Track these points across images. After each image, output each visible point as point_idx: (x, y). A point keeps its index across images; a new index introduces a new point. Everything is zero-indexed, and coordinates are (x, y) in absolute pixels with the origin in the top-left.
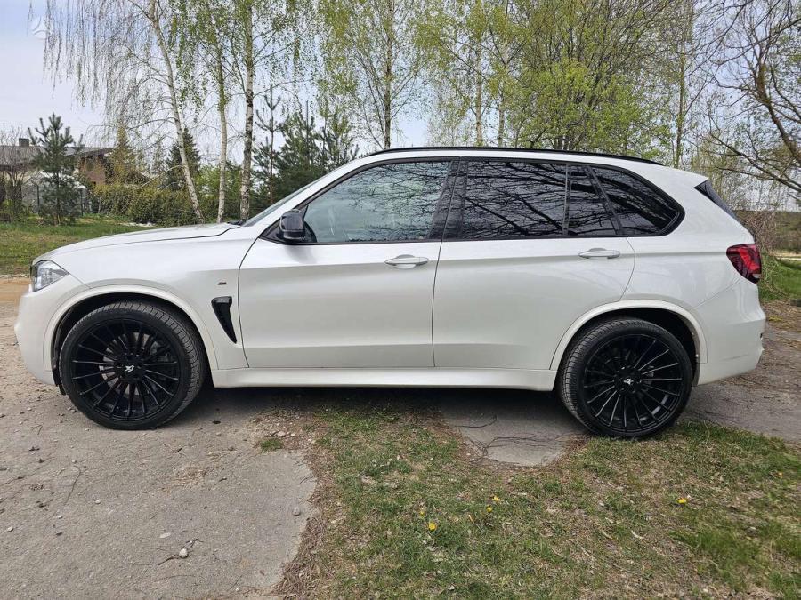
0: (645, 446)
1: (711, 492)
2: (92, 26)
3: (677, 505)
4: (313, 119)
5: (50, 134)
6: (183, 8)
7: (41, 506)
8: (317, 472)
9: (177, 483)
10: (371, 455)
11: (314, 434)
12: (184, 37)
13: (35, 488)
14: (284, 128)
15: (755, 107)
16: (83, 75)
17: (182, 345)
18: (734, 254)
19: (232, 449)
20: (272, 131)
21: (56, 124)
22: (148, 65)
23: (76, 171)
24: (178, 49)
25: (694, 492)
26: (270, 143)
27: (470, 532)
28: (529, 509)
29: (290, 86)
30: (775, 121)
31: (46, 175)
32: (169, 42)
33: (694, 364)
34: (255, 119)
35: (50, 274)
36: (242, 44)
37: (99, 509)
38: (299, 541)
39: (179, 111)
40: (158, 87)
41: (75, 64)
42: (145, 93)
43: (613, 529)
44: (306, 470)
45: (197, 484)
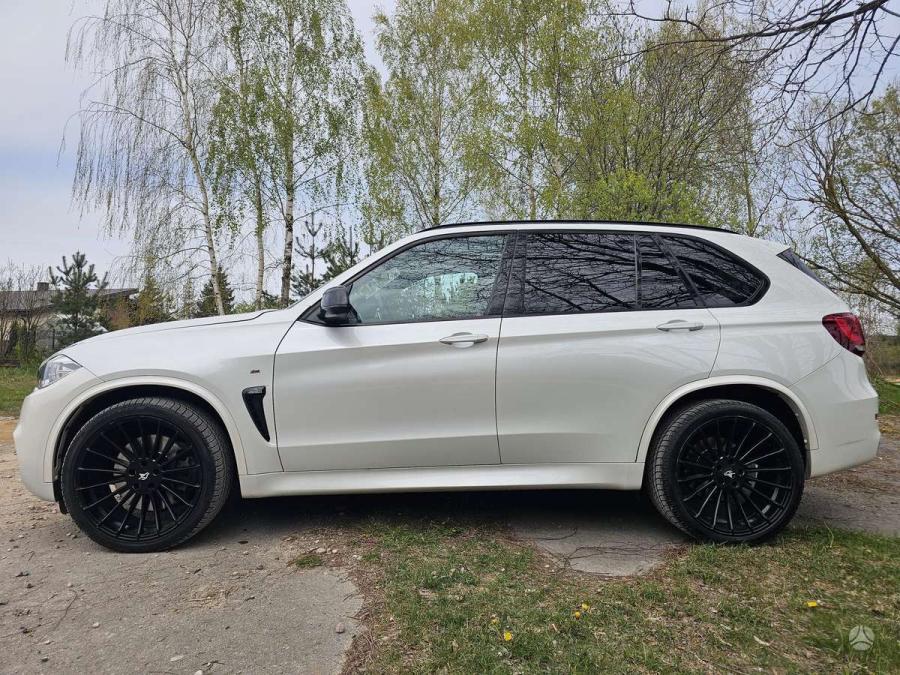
0: (758, 552)
1: (845, 596)
2: (126, 157)
3: (806, 610)
4: (357, 245)
5: (72, 272)
6: (221, 134)
7: (26, 632)
8: (365, 588)
9: (194, 604)
10: (430, 567)
11: (360, 550)
12: (223, 163)
13: (19, 613)
14: (325, 255)
15: (829, 219)
16: (112, 203)
17: (206, 445)
18: (831, 323)
19: (262, 568)
20: (313, 258)
21: (80, 261)
22: (183, 194)
23: (98, 311)
24: (215, 176)
25: (824, 596)
26: (311, 271)
27: (555, 642)
28: (626, 618)
29: (332, 210)
30: (854, 232)
31: (64, 316)
32: (206, 169)
33: (804, 451)
34: (295, 245)
35: (61, 368)
36: (283, 168)
37: (96, 634)
38: (343, 659)
39: (213, 238)
40: (192, 215)
41: (105, 194)
42: (177, 220)
43: (730, 636)
44: (351, 587)
45: (218, 605)
